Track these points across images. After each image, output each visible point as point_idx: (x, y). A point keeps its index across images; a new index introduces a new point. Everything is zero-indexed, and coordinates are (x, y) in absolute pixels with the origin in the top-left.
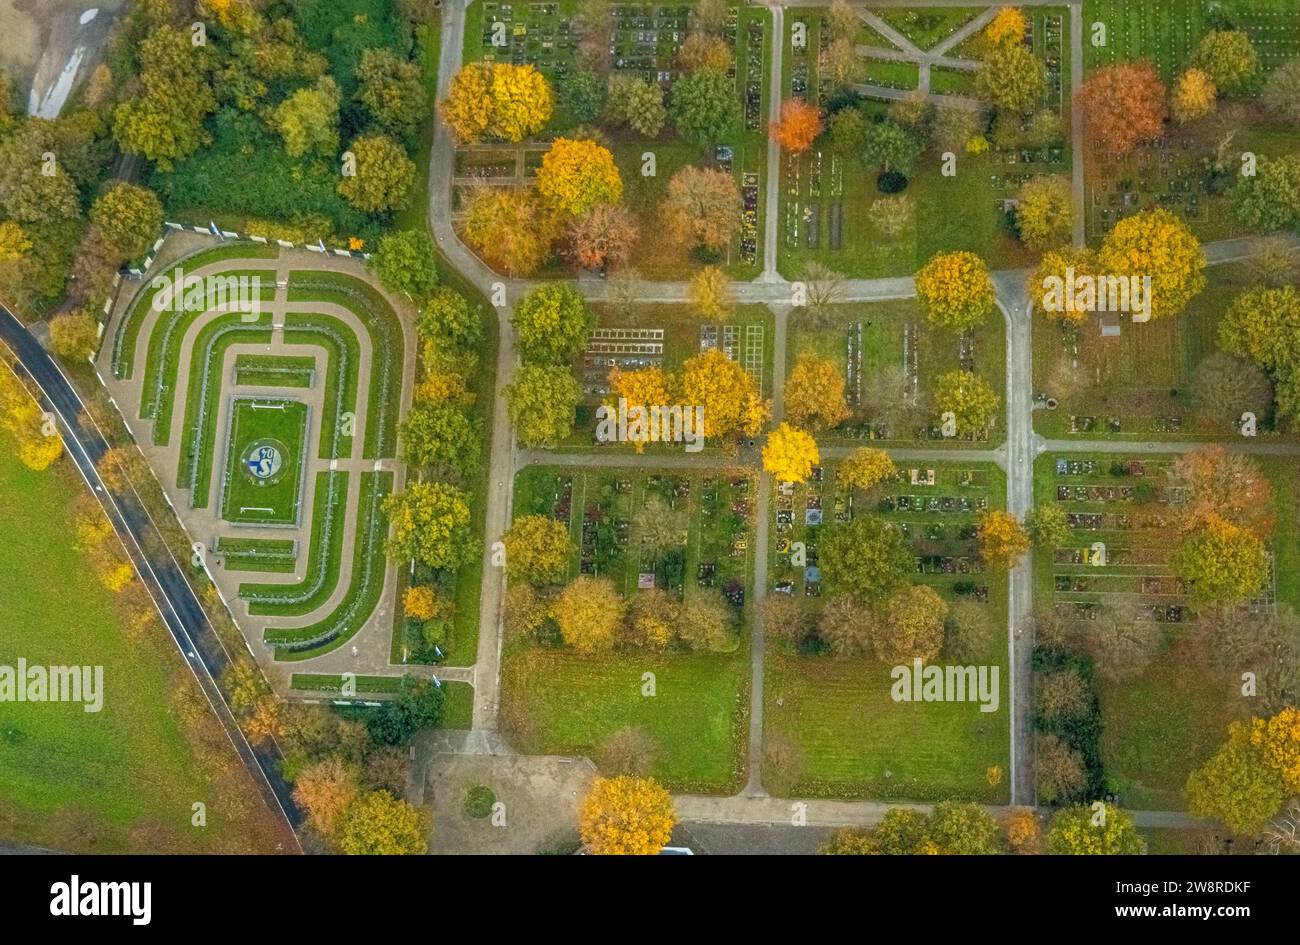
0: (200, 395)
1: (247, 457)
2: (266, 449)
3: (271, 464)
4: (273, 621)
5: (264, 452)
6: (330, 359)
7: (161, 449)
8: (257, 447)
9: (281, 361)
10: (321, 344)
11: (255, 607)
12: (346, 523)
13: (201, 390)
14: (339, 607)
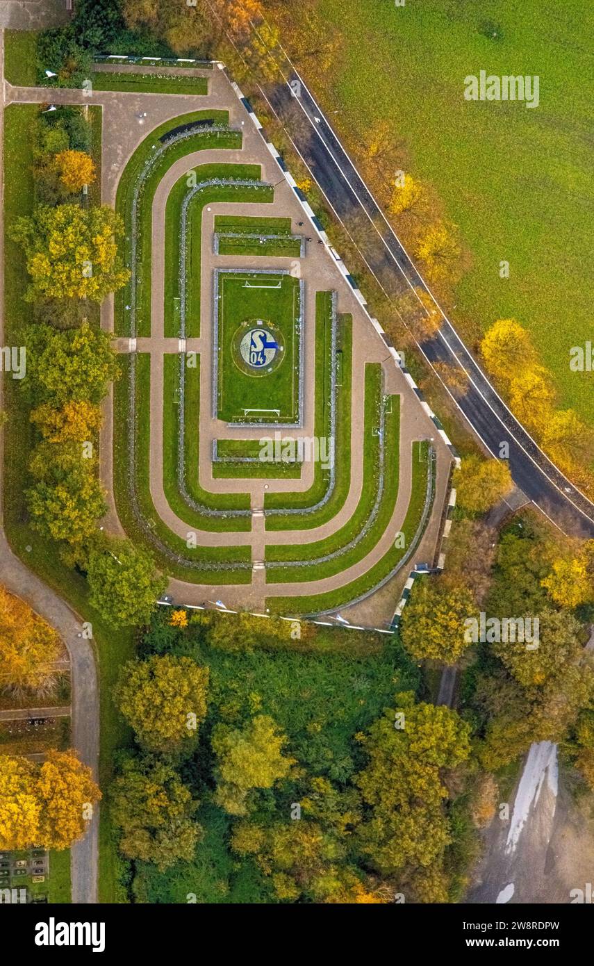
0: (337, 425)
1: (278, 354)
2: (258, 363)
3: (251, 344)
4: (234, 157)
5: (261, 360)
6: (197, 477)
7: (373, 359)
8: (268, 366)
9: (252, 471)
10: (209, 495)
11: (253, 173)
12: (162, 275)
13: (337, 434)
14: (163, 175)
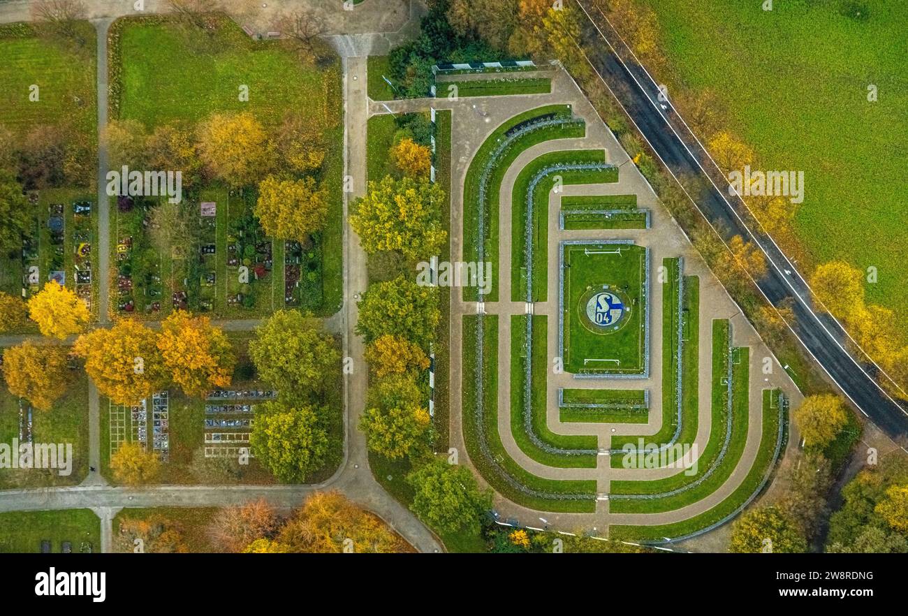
0: (683, 376)
1: (624, 314)
2: (604, 322)
3: (597, 306)
4: (578, 145)
5: (607, 320)
6: (545, 420)
7: (721, 316)
8: (614, 325)
9: (599, 416)
10: (556, 437)
11: (597, 156)
12: (510, 249)
13: (683, 383)
14: (509, 164)
